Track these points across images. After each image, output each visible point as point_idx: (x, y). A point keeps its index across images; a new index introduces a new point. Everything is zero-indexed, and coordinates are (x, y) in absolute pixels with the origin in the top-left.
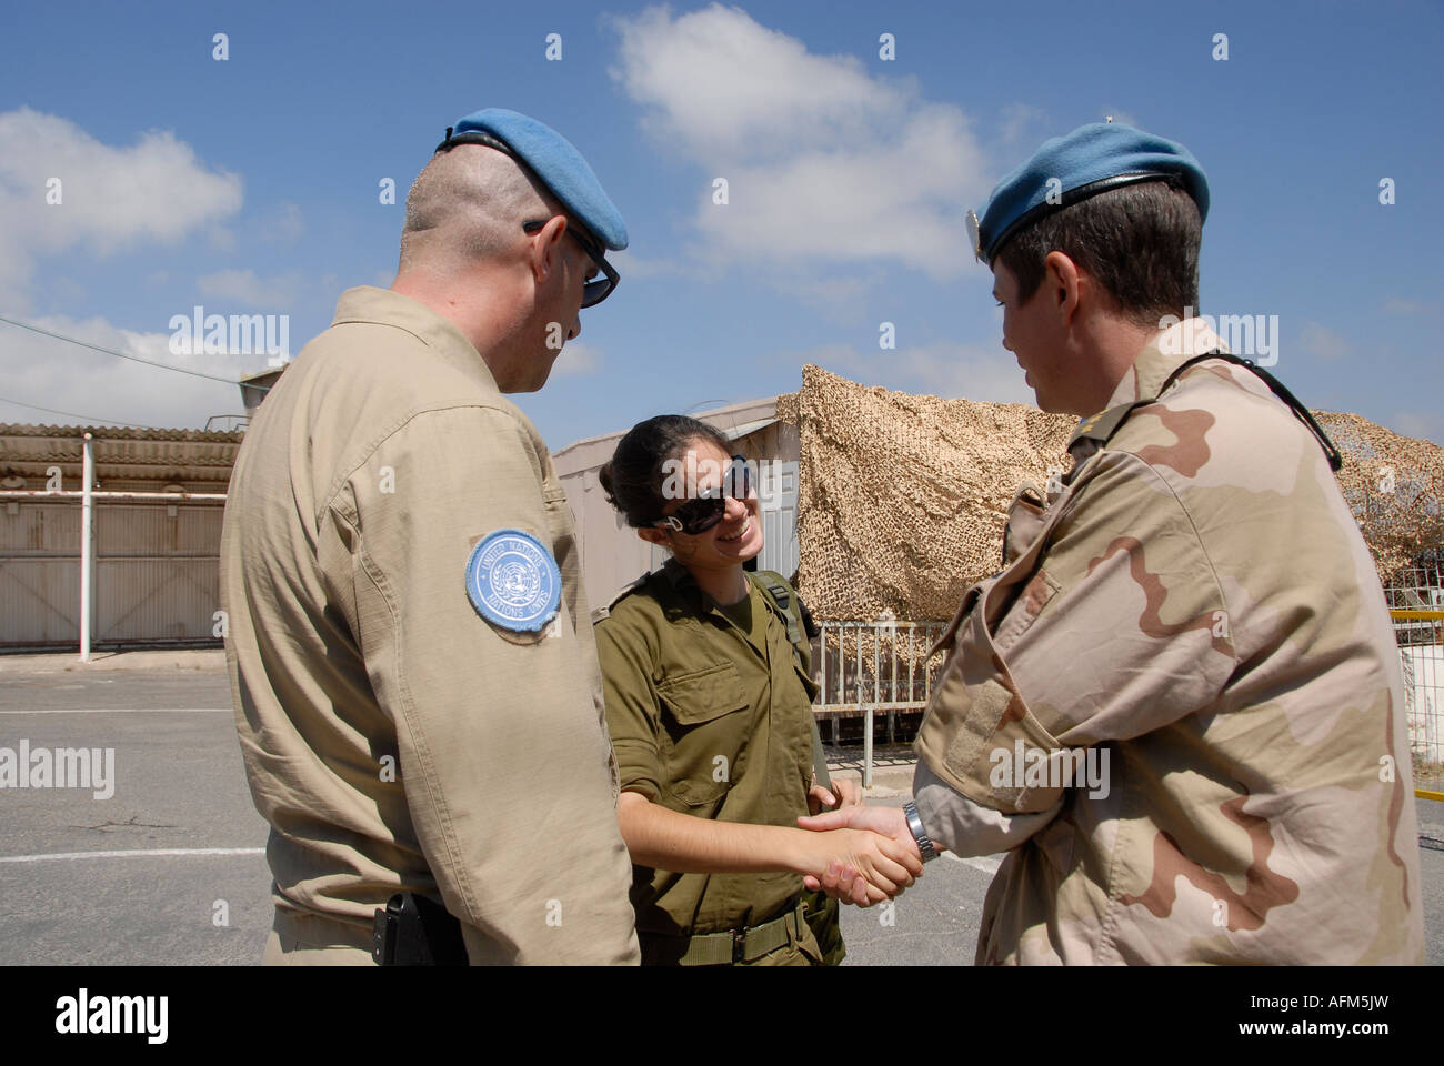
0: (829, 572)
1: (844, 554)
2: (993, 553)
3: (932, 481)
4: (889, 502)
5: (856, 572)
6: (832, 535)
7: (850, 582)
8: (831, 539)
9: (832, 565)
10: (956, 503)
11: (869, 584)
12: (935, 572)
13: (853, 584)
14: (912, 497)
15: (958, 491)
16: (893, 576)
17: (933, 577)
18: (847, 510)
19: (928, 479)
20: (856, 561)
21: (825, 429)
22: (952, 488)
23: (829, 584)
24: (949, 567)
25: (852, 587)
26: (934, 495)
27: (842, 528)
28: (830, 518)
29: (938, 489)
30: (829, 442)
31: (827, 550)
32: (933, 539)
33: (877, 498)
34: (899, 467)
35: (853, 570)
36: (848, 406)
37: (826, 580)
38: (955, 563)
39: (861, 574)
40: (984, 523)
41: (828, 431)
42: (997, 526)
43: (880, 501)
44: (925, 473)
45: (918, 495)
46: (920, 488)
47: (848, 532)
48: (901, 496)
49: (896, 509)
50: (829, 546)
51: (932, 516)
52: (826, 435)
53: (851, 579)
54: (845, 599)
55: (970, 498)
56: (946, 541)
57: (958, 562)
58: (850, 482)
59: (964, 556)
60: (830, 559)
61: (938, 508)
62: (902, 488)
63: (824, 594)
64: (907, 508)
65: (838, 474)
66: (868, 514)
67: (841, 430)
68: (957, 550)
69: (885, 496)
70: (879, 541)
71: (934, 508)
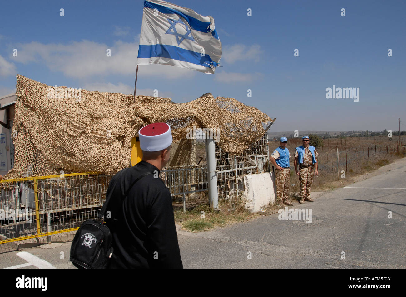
0: (28, 160)
1: (35, 152)
2: (96, 149)
3: (71, 123)
4: (53, 130)
5: (40, 159)
6: (29, 144)
7: (37, 163)
8: (29, 146)
9: (29, 157)
10: (80, 131)
11: (46, 163)
12: (73, 158)
13: (39, 164)
14: (62, 128)
15: (81, 127)
16: (55, 160)
17: (73, 160)
18: (35, 134)
19: (69, 122)
20: (40, 155)
21: (25, 101)
22: (78, 125)
23: (28, 164)
24: (79, 156)
25: (38, 165)
26: (72, 128)
27: (34, 142)
28: (28, 138)
29: (73, 126)
30: (27, 106)
31: (27, 151)
32: (71, 145)
33: (48, 129)
34: (57, 116)
35: (38, 158)
36: (36, 92)
37: (26, 163)
38: (81, 154)
39: (42, 160)
40: (91, 139)
41: (26, 102)
42: (96, 140)
43: (50, 130)
44: (68, 119)
45: (65, 128)
46: (66, 125)
47: (36, 143)
48: (58, 128)
49: (56, 133)
50: (28, 149)
51: (71, 136)
52: (26, 104)
53: (38, 162)
54: (35, 170)
55: (86, 130)
56: (77, 146)
57: (82, 154)
58: (37, 122)
59: (84, 151)
60: (29, 154)
61: (73, 133)
62: (58, 125)
63: (25, 169)
64: (60, 133)
65: (31, 119)
66: (45, 135)
67: (32, 101)
68: (81, 149)
69: (52, 128)
70: (50, 146)
71: (72, 133)
